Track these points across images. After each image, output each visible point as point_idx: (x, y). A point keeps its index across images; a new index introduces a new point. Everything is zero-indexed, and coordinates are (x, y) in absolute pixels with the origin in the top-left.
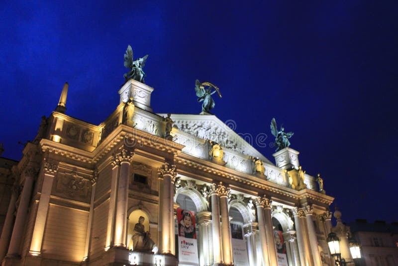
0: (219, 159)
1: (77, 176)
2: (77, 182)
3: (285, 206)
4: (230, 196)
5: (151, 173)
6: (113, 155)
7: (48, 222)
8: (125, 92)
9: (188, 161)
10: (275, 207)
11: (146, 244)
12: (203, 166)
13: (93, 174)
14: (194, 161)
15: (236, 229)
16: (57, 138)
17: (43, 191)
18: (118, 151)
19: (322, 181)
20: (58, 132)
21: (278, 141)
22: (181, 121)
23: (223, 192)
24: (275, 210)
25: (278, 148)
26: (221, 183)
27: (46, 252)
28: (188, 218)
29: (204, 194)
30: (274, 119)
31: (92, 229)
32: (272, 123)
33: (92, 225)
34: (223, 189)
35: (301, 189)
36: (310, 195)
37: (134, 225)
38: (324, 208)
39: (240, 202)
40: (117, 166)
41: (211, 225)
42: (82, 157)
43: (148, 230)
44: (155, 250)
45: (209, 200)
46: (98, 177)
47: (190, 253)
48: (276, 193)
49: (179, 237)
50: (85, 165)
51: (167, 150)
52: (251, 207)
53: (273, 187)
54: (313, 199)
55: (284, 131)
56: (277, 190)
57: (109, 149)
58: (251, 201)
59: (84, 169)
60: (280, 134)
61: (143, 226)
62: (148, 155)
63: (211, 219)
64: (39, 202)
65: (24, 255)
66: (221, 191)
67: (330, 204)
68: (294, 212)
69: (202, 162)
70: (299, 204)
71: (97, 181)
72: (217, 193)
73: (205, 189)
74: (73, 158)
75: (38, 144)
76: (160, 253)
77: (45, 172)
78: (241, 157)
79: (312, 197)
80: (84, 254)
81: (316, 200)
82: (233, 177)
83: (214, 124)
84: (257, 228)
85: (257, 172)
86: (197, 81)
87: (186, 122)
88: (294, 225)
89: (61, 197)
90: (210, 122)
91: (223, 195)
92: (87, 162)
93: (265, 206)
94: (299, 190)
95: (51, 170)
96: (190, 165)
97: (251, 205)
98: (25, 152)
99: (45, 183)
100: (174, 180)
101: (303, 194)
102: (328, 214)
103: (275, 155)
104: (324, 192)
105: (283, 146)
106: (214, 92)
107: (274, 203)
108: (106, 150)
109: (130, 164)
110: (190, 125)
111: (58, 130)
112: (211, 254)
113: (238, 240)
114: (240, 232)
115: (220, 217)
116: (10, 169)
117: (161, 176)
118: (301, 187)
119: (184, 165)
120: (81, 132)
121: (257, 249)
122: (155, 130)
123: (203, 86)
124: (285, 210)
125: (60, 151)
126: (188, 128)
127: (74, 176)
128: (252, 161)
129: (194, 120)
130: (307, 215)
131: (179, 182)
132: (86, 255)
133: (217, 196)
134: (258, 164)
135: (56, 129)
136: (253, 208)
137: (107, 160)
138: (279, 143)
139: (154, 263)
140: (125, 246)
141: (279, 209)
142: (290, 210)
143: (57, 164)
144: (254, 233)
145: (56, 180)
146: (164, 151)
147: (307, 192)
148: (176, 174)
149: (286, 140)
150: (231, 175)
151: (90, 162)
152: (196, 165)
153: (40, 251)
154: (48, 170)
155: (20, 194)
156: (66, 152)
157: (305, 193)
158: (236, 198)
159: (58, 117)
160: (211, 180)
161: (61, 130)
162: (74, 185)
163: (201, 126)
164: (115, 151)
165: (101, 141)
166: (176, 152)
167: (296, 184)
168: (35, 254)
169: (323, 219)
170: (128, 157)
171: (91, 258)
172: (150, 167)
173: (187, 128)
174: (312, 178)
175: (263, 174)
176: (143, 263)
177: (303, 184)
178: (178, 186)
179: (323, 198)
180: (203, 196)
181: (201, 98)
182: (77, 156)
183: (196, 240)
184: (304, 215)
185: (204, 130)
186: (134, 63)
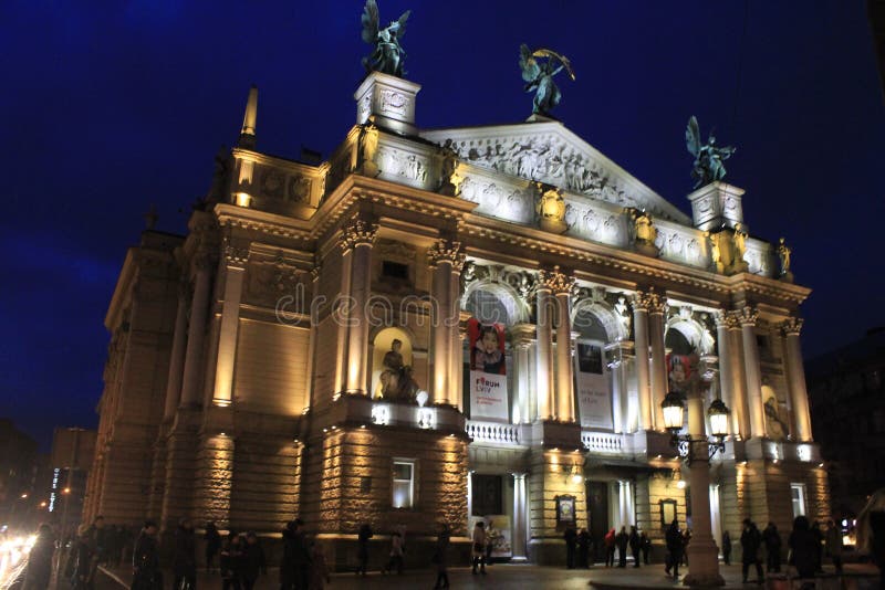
0: (554, 221)
1: (285, 265)
2: (286, 278)
3: (696, 307)
4: (577, 291)
5: (414, 259)
6: (343, 228)
7: (240, 351)
8: (364, 97)
9: (489, 230)
10: (677, 310)
11: (404, 386)
12: (519, 238)
13: (314, 260)
14: (500, 230)
15: (589, 353)
16: (243, 199)
17: (226, 296)
18: (352, 222)
19: (787, 253)
20: (245, 188)
21: (700, 166)
22: (485, 141)
23: (561, 285)
24: (676, 316)
25: (699, 183)
26: (557, 267)
27: (239, 400)
28: (491, 335)
29: (524, 290)
30: (694, 118)
31: (314, 360)
32: (688, 127)
33: (315, 352)
34: (561, 280)
35: (735, 273)
36: (752, 284)
37: (384, 355)
38: (786, 310)
39: (598, 303)
40: (349, 250)
41: (535, 348)
42: (292, 231)
43: (410, 364)
44: (422, 397)
45: (532, 300)
46: (321, 265)
47: (494, 400)
48: (676, 282)
49: (472, 373)
50: (297, 245)
51: (443, 213)
52: (621, 310)
53: (670, 271)
54: (761, 292)
55: (713, 145)
56: (679, 276)
57: (336, 217)
58: (622, 301)
59: (297, 252)
60: (705, 152)
61: (400, 357)
62: (406, 227)
63: (535, 338)
64: (221, 318)
65: (206, 404)
66: (557, 283)
67: (800, 302)
68: (716, 320)
69: (516, 231)
70: (728, 303)
71: (319, 273)
72: (547, 287)
73: (525, 281)
74: (276, 233)
75: (212, 212)
76: (430, 404)
77: (228, 263)
78: (605, 211)
79: (758, 290)
80: (304, 403)
81: (767, 294)
82: (582, 255)
83: (558, 141)
84: (633, 352)
85: (640, 240)
86: (523, 46)
87: (497, 142)
88: (716, 344)
89: (259, 306)
90: (547, 135)
91: (561, 291)
92: (302, 238)
93: (651, 308)
94: (730, 275)
95: (237, 259)
96: (493, 237)
97: (621, 307)
98: (192, 224)
99: (228, 282)
100: (461, 267)
101: (737, 283)
102: (793, 322)
103: (692, 197)
104: (790, 276)
105: (709, 179)
106: (559, 70)
107: (672, 302)
108: (331, 218)
109: (371, 246)
110: (506, 146)
111: (245, 181)
112: (533, 403)
113: (592, 376)
114: (597, 360)
115: (553, 332)
116: (171, 252)
117: (433, 263)
118: (737, 267)
119: (479, 238)
120: (288, 181)
121: (629, 393)
122: (421, 173)
123: (536, 58)
124: (697, 316)
125: (250, 222)
126: (501, 152)
127: (280, 266)
128: (629, 217)
129: (514, 135)
130: (744, 325)
131: (471, 270)
132: (308, 404)
133: (547, 293)
134: (642, 223)
135: (240, 182)
136: (625, 313)
137: (333, 237)
138: (701, 172)
139: (418, 421)
140: (365, 393)
141: (684, 314)
142: (709, 314)
143: (248, 248)
144: (626, 362)
145: (248, 276)
146: (437, 217)
147: (745, 280)
148: (464, 257)
149: (716, 165)
150: (577, 252)
151: (306, 239)
152: (504, 237)
153: (229, 398)
154: (233, 259)
155: (191, 298)
156: (261, 224)
157: (741, 281)
158: (590, 295)
159: (242, 157)
160: (536, 263)
161: (250, 182)
162: (281, 282)
163: (529, 147)
164: (345, 222)
165: (325, 198)
166: (461, 216)
167: (728, 262)
168: (223, 404)
169: (783, 334)
170: (368, 234)
171: (315, 411)
172: (413, 248)
173: (498, 154)
174: (766, 246)
175: (653, 245)
176: (398, 421)
177: (741, 260)
178: (469, 278)
179: (784, 290)
180: (521, 294)
181: (531, 85)
182: (282, 229)
183: (505, 377)
184: (739, 326)
185: (535, 155)
186: (380, 34)
